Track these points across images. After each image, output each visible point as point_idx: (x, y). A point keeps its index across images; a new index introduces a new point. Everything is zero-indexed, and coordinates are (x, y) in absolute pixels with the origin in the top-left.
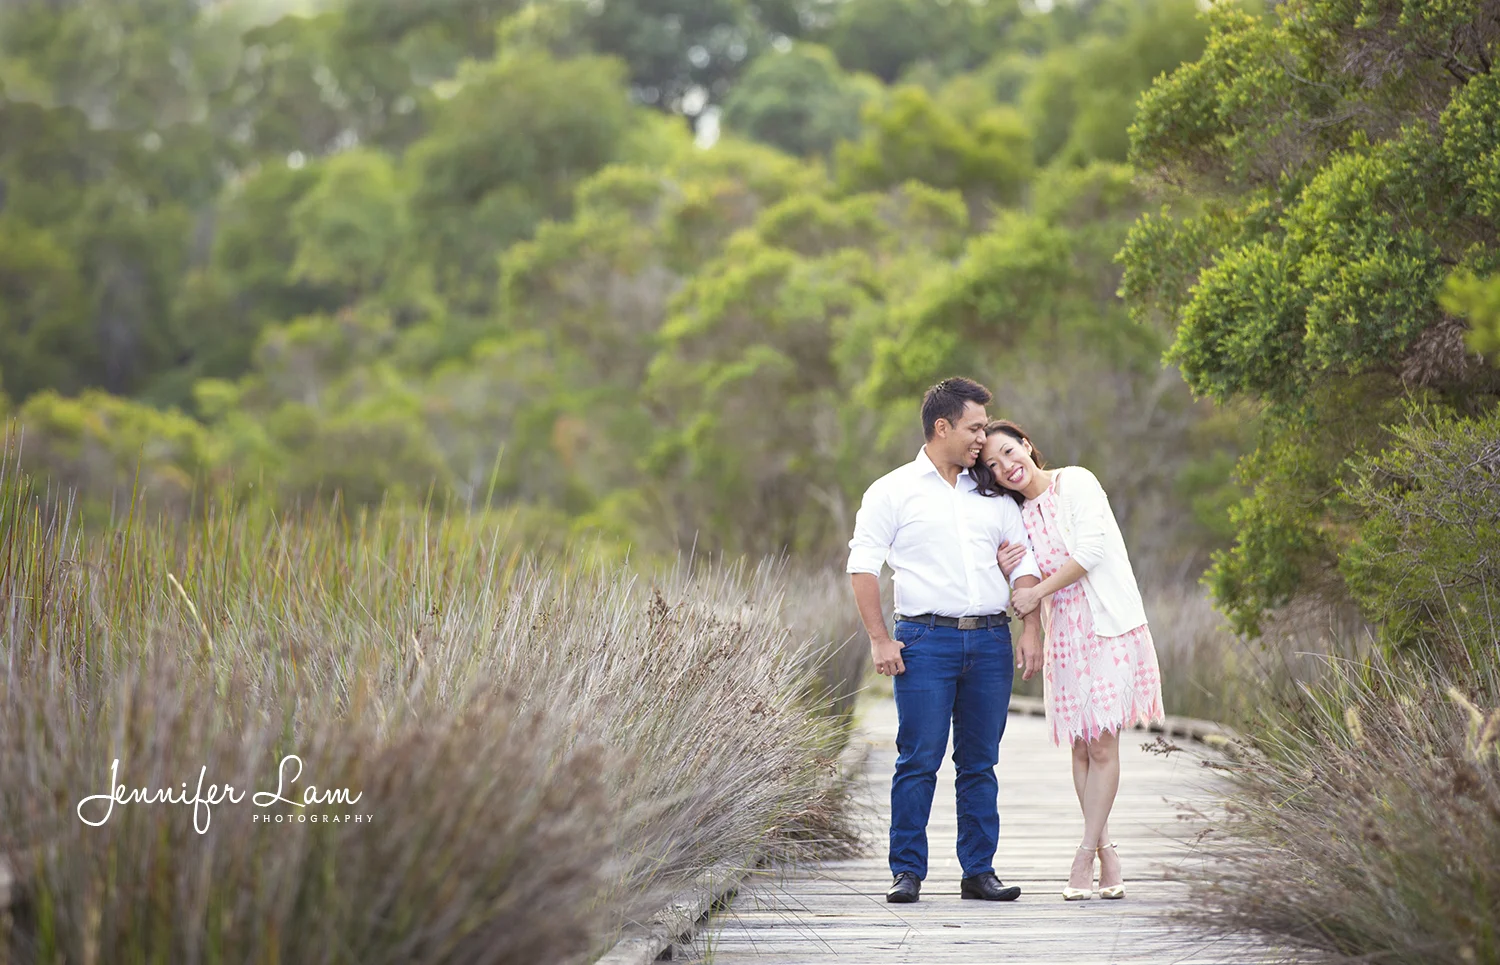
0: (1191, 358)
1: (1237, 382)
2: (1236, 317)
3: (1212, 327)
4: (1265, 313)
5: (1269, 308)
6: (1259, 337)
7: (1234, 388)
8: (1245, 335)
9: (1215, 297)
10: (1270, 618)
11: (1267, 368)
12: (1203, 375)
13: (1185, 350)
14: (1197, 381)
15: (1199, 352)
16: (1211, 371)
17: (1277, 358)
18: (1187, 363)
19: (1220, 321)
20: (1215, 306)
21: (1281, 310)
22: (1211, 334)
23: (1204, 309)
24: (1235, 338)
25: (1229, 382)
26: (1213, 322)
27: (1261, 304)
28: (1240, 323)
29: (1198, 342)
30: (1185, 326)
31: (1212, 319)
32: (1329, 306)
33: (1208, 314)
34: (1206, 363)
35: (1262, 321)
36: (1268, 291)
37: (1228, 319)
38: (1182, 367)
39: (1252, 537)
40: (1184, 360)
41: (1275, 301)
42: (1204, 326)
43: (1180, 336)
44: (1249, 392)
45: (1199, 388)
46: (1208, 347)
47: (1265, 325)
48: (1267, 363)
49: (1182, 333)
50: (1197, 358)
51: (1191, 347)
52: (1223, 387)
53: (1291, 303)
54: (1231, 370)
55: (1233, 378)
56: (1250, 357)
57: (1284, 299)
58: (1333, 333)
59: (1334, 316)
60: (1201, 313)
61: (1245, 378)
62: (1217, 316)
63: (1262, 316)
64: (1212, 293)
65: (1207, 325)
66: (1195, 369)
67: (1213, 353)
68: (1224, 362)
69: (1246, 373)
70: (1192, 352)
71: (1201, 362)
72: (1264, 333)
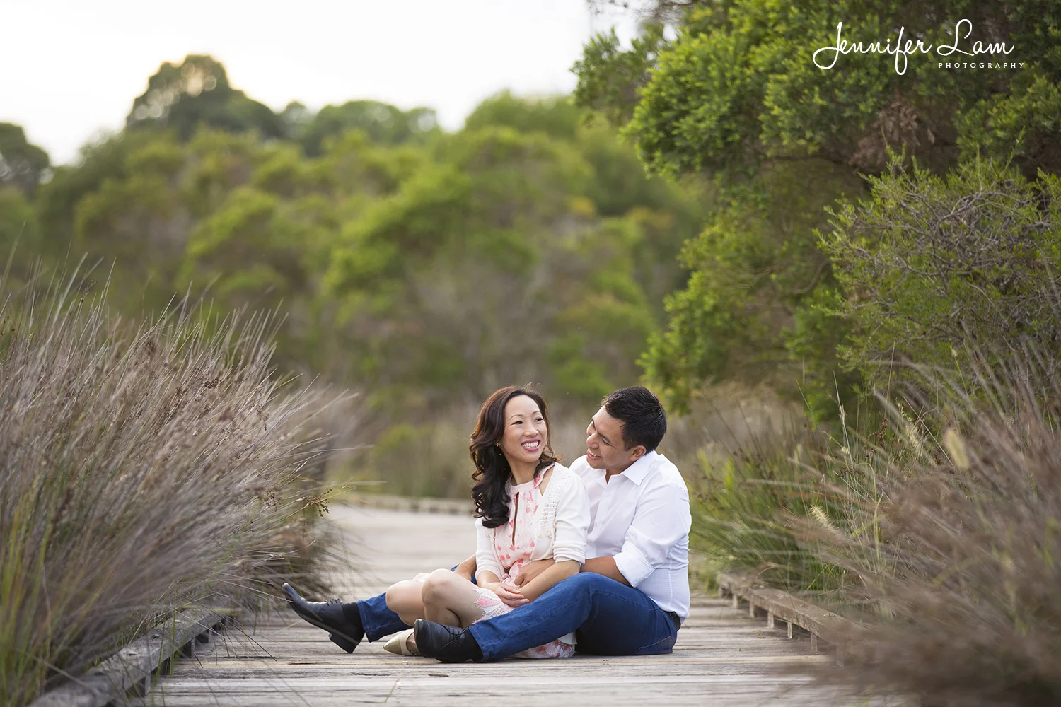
0: (645, 136)
1: (689, 162)
2: (689, 98)
3: (667, 107)
4: (720, 96)
5: (723, 88)
6: (714, 118)
7: (687, 167)
8: (699, 116)
9: (670, 79)
10: (698, 398)
11: (720, 149)
12: (658, 154)
13: (640, 127)
14: (651, 159)
15: (654, 130)
16: (665, 151)
17: (730, 139)
18: (641, 141)
19: (674, 101)
20: (671, 87)
21: (734, 92)
22: (666, 114)
23: (659, 90)
24: (689, 120)
25: (682, 162)
26: (668, 102)
27: (714, 87)
28: (694, 103)
29: (653, 121)
30: (642, 107)
31: (667, 99)
32: (788, 84)
33: (663, 94)
34: (660, 142)
35: (716, 103)
36: (722, 72)
37: (683, 100)
38: (637, 146)
39: (684, 323)
40: (638, 138)
41: (729, 83)
42: (660, 106)
43: (636, 115)
44: (702, 171)
45: (652, 165)
46: (661, 127)
47: (719, 107)
48: (720, 144)
49: (639, 112)
50: (651, 136)
51: (646, 125)
52: (676, 167)
53: (744, 86)
54: (683, 150)
55: (685, 158)
56: (705, 137)
57: (738, 82)
58: (794, 110)
59: (794, 94)
60: (657, 94)
61: (698, 160)
62: (671, 96)
63: (717, 99)
64: (669, 75)
65: (662, 106)
66: (649, 148)
67: (668, 134)
68: (678, 143)
69: (699, 154)
70: (647, 130)
71: (655, 141)
72: (718, 114)
